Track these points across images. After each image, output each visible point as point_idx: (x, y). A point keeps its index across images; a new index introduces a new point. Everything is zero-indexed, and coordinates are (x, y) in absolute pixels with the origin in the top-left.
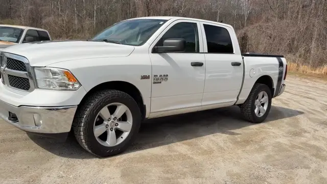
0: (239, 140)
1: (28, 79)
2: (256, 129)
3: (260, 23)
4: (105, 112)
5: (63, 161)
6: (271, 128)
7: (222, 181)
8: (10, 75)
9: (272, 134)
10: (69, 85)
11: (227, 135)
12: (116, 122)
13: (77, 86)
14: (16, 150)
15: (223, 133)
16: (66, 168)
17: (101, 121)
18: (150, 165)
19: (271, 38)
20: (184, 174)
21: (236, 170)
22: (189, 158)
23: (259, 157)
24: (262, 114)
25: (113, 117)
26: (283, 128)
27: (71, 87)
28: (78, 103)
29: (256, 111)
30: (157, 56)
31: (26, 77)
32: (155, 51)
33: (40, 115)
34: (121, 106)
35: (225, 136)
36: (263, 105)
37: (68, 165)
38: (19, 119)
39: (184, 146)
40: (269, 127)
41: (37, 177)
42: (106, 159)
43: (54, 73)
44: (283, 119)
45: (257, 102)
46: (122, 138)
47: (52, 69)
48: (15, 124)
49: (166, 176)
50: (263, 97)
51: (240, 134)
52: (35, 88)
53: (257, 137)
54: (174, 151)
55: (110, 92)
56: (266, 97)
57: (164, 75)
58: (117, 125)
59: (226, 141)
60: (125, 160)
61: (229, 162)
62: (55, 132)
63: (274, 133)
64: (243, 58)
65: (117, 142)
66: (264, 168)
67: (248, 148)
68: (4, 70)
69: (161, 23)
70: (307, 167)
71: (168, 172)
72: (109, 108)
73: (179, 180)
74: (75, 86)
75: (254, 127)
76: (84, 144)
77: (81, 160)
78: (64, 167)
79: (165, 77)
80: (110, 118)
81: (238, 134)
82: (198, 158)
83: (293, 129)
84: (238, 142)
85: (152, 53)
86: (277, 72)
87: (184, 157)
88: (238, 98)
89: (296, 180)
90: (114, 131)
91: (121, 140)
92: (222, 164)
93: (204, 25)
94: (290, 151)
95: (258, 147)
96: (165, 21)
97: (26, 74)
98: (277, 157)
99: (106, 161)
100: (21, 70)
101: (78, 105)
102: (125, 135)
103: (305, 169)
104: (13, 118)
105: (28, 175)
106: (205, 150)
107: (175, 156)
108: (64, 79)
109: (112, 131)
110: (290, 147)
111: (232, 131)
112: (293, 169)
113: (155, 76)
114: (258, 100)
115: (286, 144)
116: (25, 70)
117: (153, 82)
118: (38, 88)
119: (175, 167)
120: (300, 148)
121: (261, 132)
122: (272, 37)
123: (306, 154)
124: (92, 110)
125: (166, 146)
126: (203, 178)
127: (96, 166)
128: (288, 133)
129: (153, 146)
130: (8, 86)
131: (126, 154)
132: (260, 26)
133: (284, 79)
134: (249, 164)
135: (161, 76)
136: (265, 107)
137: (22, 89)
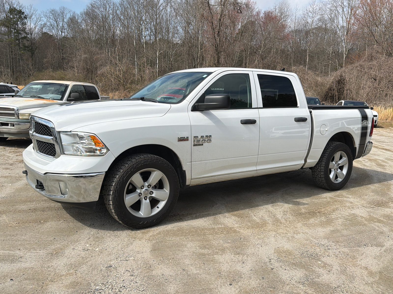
0: (303, 211)
1: (54, 145)
2: (330, 198)
3: (361, 62)
4: (137, 178)
5: (92, 233)
6: (350, 196)
7: (266, 259)
8: (38, 141)
9: (348, 204)
10: (96, 150)
11: (290, 205)
12: (151, 189)
13: (104, 151)
14: (46, 221)
15: (286, 203)
16: (94, 240)
17: (132, 189)
18: (186, 239)
19: (375, 80)
20: (223, 250)
21: (288, 246)
22: (235, 231)
23: (322, 231)
24: (340, 180)
25: (146, 184)
26: (366, 197)
27: (98, 152)
28: (106, 170)
29: (331, 176)
30: (198, 114)
31: (52, 142)
32: (195, 108)
33: (66, 184)
34: (156, 172)
35: (286, 206)
36: (341, 168)
37: (97, 237)
38: (45, 188)
39: (233, 217)
40: (347, 196)
41: (61, 249)
42: (139, 232)
43: (81, 138)
44: (369, 186)
45: (333, 164)
46: (158, 207)
47: (79, 133)
48: (42, 192)
49: (203, 251)
50: (341, 158)
51: (307, 204)
52: (61, 154)
53: (328, 208)
54: (219, 224)
55: (142, 157)
56: (345, 159)
57: (207, 136)
58: (152, 193)
59: (287, 212)
60: (159, 233)
61: (282, 237)
62: (82, 201)
63: (351, 203)
64: (311, 112)
65: (151, 213)
66: (324, 245)
67: (312, 221)
68: (33, 135)
69: (205, 76)
70: (380, 245)
71: (205, 247)
72: (142, 174)
73: (215, 256)
74: (102, 152)
75: (328, 196)
76: (114, 214)
77: (112, 232)
78: (91, 239)
79: (209, 138)
80: (143, 186)
81: (304, 204)
82: (245, 232)
83: (378, 198)
84: (301, 214)
85: (192, 111)
86: (360, 126)
87: (229, 230)
88: (306, 161)
89: (359, 259)
90: (148, 200)
91: (156, 211)
92: (273, 239)
93: (258, 75)
94: (365, 225)
95: (325, 220)
96: (209, 74)
97: (53, 139)
98: (345, 232)
99: (139, 233)
100: (48, 135)
101: (106, 172)
102: (161, 205)
103: (375, 247)
104: (40, 186)
105: (53, 247)
106: (258, 223)
107: (219, 229)
108: (90, 144)
109: (145, 199)
110: (366, 220)
111: (298, 200)
112: (360, 247)
113: (195, 137)
114: (334, 163)
115: (362, 217)
116: (51, 135)
117: (193, 144)
118: (64, 154)
119: (215, 243)
120: (379, 221)
121: (335, 201)
122: (378, 78)
123: (384, 229)
124: (122, 177)
125: (212, 218)
126: (244, 255)
127: (126, 239)
128: (370, 203)
129: (196, 218)
130: (37, 151)
131: (162, 227)
132: (361, 66)
133: (371, 135)
134: (307, 240)
135: (202, 137)
136: (345, 171)
137: (49, 155)
